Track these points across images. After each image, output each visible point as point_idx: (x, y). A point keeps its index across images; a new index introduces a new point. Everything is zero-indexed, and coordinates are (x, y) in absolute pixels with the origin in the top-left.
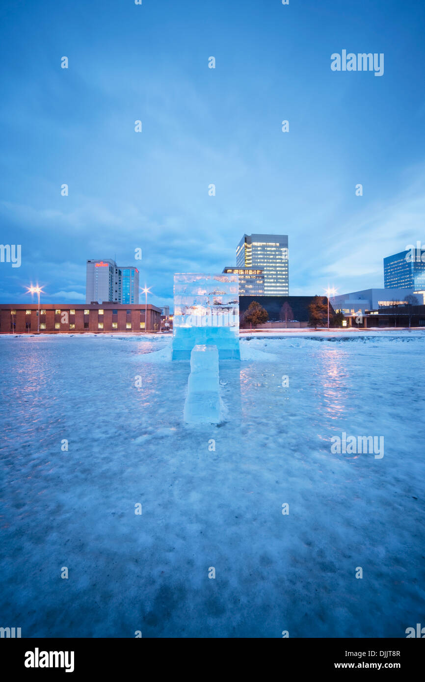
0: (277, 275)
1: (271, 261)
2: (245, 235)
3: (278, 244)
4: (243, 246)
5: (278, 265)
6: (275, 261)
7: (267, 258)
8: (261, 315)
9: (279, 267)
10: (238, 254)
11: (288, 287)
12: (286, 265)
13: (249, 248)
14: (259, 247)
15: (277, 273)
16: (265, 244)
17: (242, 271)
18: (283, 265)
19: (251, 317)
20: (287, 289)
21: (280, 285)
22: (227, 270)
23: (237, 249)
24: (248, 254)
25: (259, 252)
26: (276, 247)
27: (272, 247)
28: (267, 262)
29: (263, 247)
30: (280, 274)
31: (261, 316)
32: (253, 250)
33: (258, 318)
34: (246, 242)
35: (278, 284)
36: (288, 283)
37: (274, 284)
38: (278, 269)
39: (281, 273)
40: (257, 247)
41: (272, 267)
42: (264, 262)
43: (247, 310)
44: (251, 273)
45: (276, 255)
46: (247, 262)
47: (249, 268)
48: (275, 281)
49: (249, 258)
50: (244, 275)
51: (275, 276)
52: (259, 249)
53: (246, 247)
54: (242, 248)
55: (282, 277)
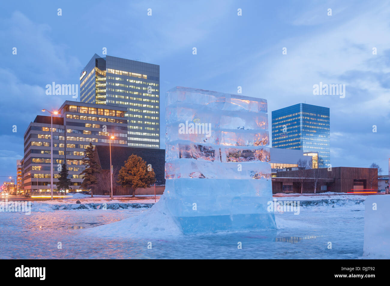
0: (143, 120)
1: (135, 99)
2: (96, 55)
3: (145, 76)
4: (93, 71)
5: (144, 106)
6: (141, 99)
7: (130, 95)
8: (146, 175)
9: (146, 109)
10: (83, 83)
11: (158, 138)
12: (157, 107)
13: (102, 76)
14: (118, 76)
15: (143, 117)
16: (126, 73)
17: (93, 109)
18: (152, 107)
19: (129, 178)
20: (157, 141)
21: (148, 134)
22: (69, 106)
23: (81, 75)
24: (100, 85)
25: (117, 85)
26: (142, 79)
27: (136, 78)
28: (129, 101)
29: (124, 77)
30: (147, 120)
31: (146, 177)
32: (108, 80)
33: (141, 179)
34: (97, 66)
35: (145, 134)
36: (159, 132)
37: (139, 134)
38: (144, 111)
39: (149, 117)
40: (115, 76)
41: (136, 107)
42: (125, 100)
43: (123, 168)
44: (108, 114)
45: (141, 91)
46: (99, 96)
47: (104, 107)
48: (141, 128)
49: (102, 91)
50: (97, 116)
51: (141, 122)
52: (117, 79)
53: (97, 73)
54: (90, 75)
55: (150, 123)
